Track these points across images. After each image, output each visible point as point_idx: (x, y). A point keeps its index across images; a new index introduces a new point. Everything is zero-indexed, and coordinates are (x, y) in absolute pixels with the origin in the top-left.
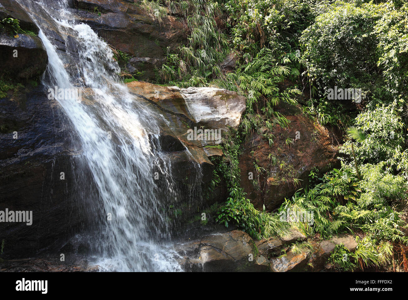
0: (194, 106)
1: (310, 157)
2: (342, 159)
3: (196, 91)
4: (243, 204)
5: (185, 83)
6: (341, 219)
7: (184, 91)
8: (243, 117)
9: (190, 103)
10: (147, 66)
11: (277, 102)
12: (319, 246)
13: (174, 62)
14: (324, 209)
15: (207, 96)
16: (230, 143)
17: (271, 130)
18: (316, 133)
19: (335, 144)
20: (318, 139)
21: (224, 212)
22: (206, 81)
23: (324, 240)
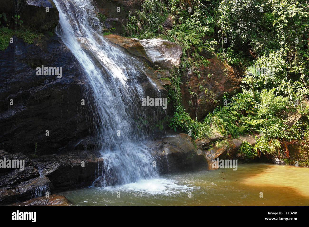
0: (150, 52)
1: (223, 85)
2: (243, 87)
3: (150, 41)
4: (184, 116)
5: (142, 36)
6: (244, 125)
7: (142, 41)
8: (181, 60)
9: (147, 49)
10: (117, 24)
11: (201, 49)
12: (232, 142)
13: (134, 22)
14: (234, 119)
15: (157, 45)
16: (174, 76)
17: (198, 68)
18: (226, 70)
19: (238, 77)
20: (228, 74)
21: (173, 122)
22: (155, 35)
23: (234, 138)
